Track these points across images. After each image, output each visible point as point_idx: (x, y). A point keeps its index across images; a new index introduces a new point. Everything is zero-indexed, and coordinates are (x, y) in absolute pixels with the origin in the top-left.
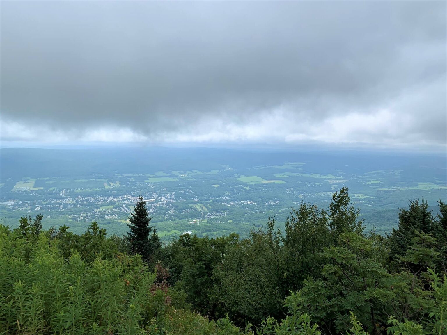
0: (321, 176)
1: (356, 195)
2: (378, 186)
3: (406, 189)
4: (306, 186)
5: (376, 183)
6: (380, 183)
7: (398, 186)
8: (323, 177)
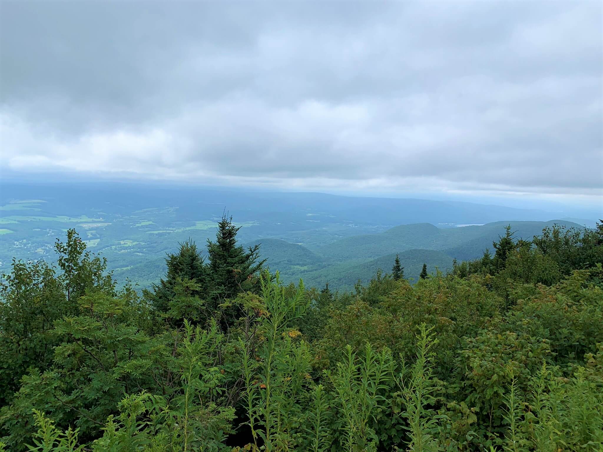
0: (71, 218)
1: (122, 242)
2: (150, 228)
3: (183, 230)
4: (48, 235)
5: (147, 225)
6: (152, 224)
7: (174, 227)
8: (74, 220)
